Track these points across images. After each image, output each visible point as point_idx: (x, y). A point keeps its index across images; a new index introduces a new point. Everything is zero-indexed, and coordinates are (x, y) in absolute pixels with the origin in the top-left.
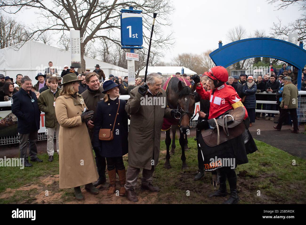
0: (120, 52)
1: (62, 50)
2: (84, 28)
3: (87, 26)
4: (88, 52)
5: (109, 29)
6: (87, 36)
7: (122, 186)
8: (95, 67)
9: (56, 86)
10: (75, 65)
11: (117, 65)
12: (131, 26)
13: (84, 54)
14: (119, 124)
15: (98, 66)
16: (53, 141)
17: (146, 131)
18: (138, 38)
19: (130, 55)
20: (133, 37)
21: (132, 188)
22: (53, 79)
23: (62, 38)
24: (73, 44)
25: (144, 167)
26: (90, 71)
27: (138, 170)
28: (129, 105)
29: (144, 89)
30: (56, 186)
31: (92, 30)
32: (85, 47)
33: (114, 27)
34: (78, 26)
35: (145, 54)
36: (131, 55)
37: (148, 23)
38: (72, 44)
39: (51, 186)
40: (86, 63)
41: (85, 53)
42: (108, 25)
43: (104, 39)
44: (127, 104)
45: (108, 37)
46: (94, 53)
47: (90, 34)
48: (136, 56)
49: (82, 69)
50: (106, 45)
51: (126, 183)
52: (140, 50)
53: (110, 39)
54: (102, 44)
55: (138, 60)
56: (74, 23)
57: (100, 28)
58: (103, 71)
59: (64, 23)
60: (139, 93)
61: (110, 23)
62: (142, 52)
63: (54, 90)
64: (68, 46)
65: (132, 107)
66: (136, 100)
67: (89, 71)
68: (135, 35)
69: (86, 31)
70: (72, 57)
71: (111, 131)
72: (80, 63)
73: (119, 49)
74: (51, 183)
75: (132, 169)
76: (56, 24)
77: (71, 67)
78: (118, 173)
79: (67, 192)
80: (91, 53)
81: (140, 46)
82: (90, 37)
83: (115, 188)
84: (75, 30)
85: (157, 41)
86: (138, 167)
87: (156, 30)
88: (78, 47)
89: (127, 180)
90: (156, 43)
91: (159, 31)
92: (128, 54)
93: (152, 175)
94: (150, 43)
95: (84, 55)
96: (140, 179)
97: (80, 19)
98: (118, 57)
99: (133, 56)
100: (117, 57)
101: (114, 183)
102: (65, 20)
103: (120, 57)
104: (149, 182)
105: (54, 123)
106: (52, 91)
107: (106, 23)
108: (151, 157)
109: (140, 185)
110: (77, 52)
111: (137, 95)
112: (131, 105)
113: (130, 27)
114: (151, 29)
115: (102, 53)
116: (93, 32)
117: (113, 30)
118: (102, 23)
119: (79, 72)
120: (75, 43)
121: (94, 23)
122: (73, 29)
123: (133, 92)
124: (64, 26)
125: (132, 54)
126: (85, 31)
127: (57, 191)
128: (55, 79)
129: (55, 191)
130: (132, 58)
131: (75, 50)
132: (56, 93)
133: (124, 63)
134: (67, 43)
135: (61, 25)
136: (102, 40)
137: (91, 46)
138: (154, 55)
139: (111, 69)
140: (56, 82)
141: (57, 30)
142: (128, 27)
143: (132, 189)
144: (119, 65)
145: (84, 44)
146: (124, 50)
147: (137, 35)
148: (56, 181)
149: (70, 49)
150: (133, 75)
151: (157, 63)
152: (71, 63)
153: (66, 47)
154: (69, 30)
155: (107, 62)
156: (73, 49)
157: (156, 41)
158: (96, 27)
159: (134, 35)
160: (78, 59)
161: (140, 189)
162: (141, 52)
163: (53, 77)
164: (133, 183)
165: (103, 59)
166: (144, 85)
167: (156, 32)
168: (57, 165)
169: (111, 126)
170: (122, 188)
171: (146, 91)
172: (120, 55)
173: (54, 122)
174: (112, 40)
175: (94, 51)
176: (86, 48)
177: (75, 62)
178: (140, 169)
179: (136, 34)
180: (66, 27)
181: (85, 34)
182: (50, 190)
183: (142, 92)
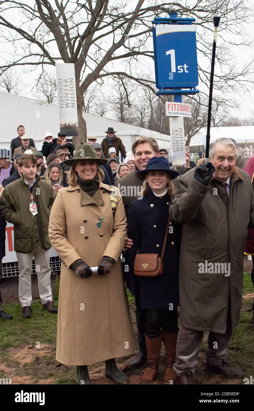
0: (151, 101)
1: (41, 103)
2: (83, 58)
3: (88, 54)
4: (91, 105)
5: (130, 57)
6: (87, 74)
7: (169, 366)
8: (106, 132)
9: (32, 171)
10: (66, 130)
11: (147, 126)
12: (174, 50)
13: (83, 108)
14: (172, 243)
15: (111, 131)
16: (30, 279)
17: (212, 256)
18: (188, 72)
19: (174, 106)
20: (179, 72)
21: (189, 370)
22: (26, 158)
23: (41, 80)
24: (62, 89)
25: (212, 327)
26: (96, 140)
27: (200, 334)
28: (178, 205)
29: (205, 172)
30: (39, 366)
31: (96, 62)
32: (84, 95)
33: (139, 53)
34: (70, 56)
35: (202, 104)
36: (177, 106)
37: (204, 44)
38: (60, 89)
39: (29, 366)
40: (87, 126)
41: (85, 108)
42: (127, 51)
43: (120, 77)
44: (173, 203)
45: (129, 73)
46: (101, 105)
47: (94, 69)
48: (186, 109)
49: (80, 137)
50: (125, 89)
51: (177, 361)
52: (191, 96)
53: (132, 78)
54: (116, 87)
55: (189, 115)
56: (62, 50)
57: (113, 56)
58: (121, 141)
59: (44, 50)
60: (196, 180)
61: (132, 46)
62: (196, 100)
63: (30, 179)
64: (52, 95)
65: (183, 208)
66: (190, 193)
67: (94, 140)
68: (182, 66)
69: (86, 64)
70: (61, 116)
71: (159, 258)
72: (77, 126)
73: (150, 97)
74: (29, 360)
75: (189, 334)
76: (28, 54)
77: (59, 135)
78: (164, 342)
79: (61, 379)
80: (95, 107)
81: (193, 89)
82: (94, 76)
83: (156, 371)
84: (65, 62)
85: (225, 78)
86: (200, 329)
87: (222, 55)
88: (72, 96)
89: (180, 355)
90: (222, 80)
91: (226, 57)
92: (170, 106)
93: (228, 344)
94: (212, 81)
95: (83, 110)
96: (203, 351)
97: (74, 42)
98: (148, 112)
99: (179, 109)
100: (145, 112)
101: (157, 361)
102: (45, 44)
103: (152, 111)
104: (223, 359)
105: (32, 244)
106: (27, 183)
107: (122, 46)
108: (225, 308)
109: (204, 364)
110: (70, 105)
111: (192, 185)
112: (181, 204)
113: (172, 53)
114: (212, 55)
115: (117, 105)
116: (98, 65)
117: (137, 61)
118: (115, 47)
119: (75, 144)
120: (66, 88)
121: (100, 48)
122: (61, 62)
123: (184, 180)
124: (44, 56)
125: (179, 105)
126: (84, 65)
127: (43, 376)
128: (29, 158)
129: (38, 377)
130: (178, 112)
131: (66, 101)
132: (33, 186)
133: (161, 123)
134: (50, 88)
135: (38, 55)
136: (117, 80)
137: (95, 92)
138: (218, 105)
139: (136, 135)
140: (33, 165)
141: (31, 65)
142: (168, 53)
143: (189, 373)
144: (150, 128)
145: (83, 90)
146: (160, 97)
147: (187, 66)
148: (39, 356)
149: (56, 101)
150: (182, 147)
151: (224, 120)
152: (59, 127)
153: (48, 97)
154: (53, 63)
155: (127, 122)
156: (62, 101)
157: (221, 77)
158: (104, 56)
159: (180, 68)
160: (72, 119)
161: (203, 373)
162: (193, 101)
163: (27, 155)
164: (191, 360)
165: (118, 118)
166: (204, 164)
167: (221, 59)
168: (40, 324)
169: (159, 247)
170: (169, 370)
171: (210, 175)
172: (152, 107)
173: (30, 243)
174: (137, 80)
175: (102, 101)
176: (87, 96)
177: (68, 124)
178: (203, 332)
179: (185, 65)
180: (47, 58)
181: (84, 70)
182: (29, 375)
183: (202, 177)
